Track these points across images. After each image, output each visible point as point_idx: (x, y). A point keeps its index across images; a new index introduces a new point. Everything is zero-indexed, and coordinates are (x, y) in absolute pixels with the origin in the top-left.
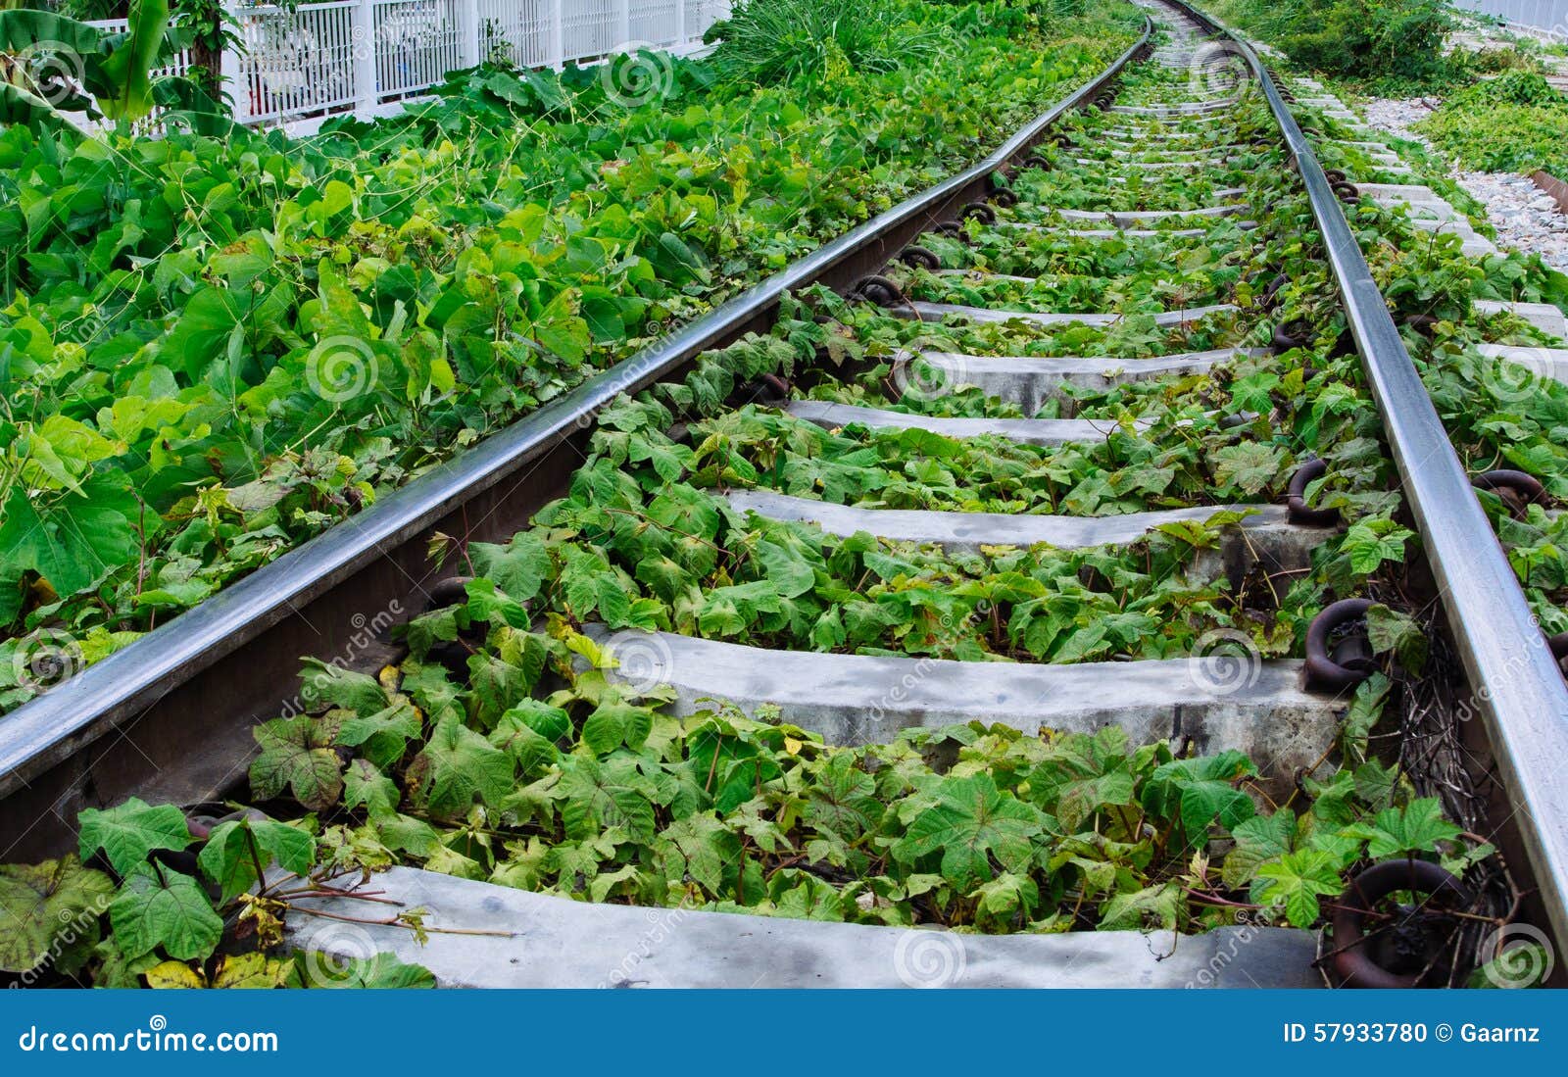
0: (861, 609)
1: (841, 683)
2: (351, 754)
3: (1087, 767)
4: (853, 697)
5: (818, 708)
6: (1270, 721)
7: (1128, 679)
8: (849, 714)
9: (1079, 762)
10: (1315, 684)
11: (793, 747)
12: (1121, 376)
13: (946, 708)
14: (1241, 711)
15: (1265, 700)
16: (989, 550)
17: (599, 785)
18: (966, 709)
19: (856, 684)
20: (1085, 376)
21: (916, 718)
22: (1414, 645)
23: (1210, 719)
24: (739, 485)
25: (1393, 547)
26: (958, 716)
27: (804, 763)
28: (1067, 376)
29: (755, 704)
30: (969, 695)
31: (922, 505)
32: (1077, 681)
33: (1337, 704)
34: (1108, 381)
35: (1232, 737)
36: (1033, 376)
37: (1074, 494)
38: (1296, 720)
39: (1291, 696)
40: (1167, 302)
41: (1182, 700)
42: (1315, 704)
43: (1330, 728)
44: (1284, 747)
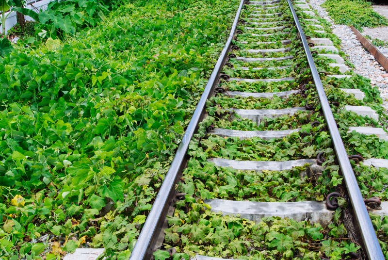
0: (247, 189)
1: (249, 209)
2: (180, 234)
3: (296, 229)
4: (252, 212)
5: (247, 214)
6: (322, 215)
7: (297, 206)
8: (252, 215)
9: (295, 228)
10: (328, 208)
11: (244, 222)
12: (276, 115)
13: (268, 214)
14: (317, 213)
15: (321, 211)
16: (264, 171)
17: (219, 235)
18: (272, 214)
19: (251, 209)
20: (268, 115)
21: (263, 216)
22: (345, 204)
23: (312, 215)
24: (214, 157)
25: (339, 181)
26: (270, 215)
27: (248, 226)
28: (265, 115)
29: (236, 214)
30: (271, 211)
31: (248, 159)
32: (289, 206)
33: (333, 212)
34: (273, 116)
35: (315, 217)
36: (258, 115)
37: (276, 155)
38: (326, 215)
39: (325, 210)
40: (280, 89)
41: (307, 211)
42: (328, 211)
43: (332, 216)
44: (324, 219)
